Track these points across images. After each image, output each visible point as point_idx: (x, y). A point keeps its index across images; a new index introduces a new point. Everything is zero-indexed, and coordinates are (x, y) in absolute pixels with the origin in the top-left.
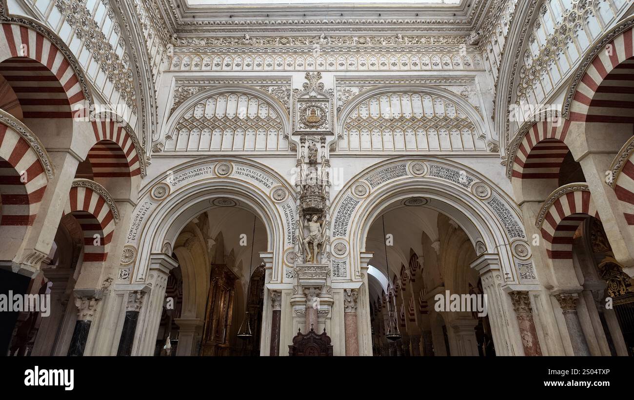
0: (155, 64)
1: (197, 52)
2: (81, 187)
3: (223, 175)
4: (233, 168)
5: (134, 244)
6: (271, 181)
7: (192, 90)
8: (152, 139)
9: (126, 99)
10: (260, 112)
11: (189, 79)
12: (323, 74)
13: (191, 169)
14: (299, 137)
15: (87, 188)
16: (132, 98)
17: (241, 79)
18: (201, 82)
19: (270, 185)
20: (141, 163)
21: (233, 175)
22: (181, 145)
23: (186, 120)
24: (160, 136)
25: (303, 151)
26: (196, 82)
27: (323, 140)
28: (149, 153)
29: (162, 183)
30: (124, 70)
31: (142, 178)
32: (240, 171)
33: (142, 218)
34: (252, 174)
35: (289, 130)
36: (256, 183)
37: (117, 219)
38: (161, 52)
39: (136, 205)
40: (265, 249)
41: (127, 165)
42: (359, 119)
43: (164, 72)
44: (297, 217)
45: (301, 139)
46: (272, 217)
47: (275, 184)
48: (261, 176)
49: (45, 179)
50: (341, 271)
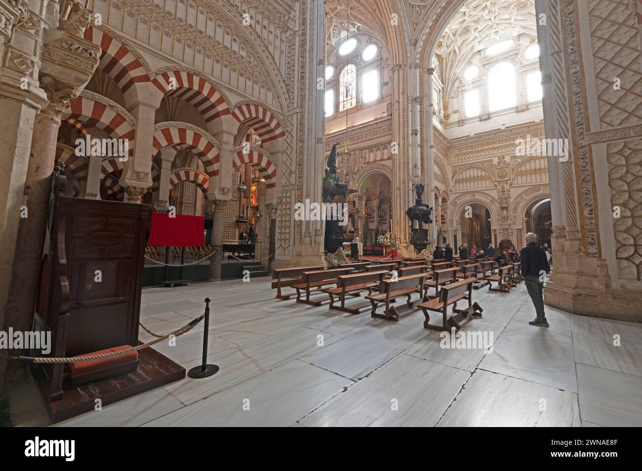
3: (473, 197)
4: (476, 195)
6: (489, 198)
7: (457, 169)
8: (449, 189)
10: (482, 174)
11: (455, 166)
12: (505, 156)
13: (463, 196)
14: (498, 182)
17: (474, 163)
18: (460, 166)
21: (476, 197)
22: (458, 189)
23: (458, 180)
24: (451, 187)
25: (499, 188)
26: (458, 166)
27: (507, 183)
28: (449, 193)
29: (455, 201)
31: (449, 200)
32: (478, 195)
33: (452, 211)
34: (482, 196)
35: (494, 180)
36: (484, 199)
39: (449, 208)
40: (490, 218)
42: (521, 171)
43: (447, 165)
44: (499, 209)
46: (491, 208)
47: (491, 199)
48: (486, 197)
50: (515, 224)
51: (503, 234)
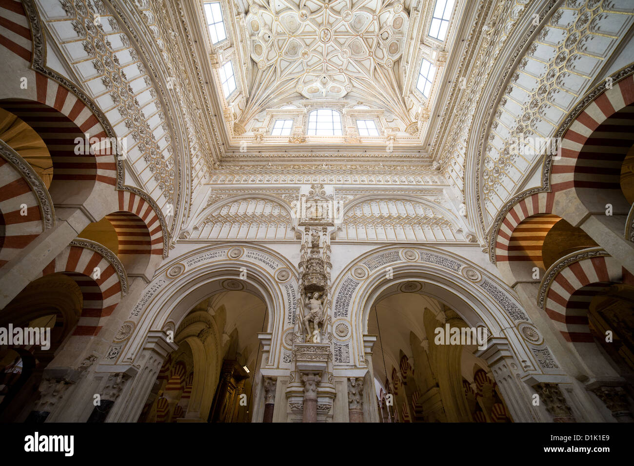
0: (197, 176)
1: (232, 173)
2: (88, 249)
3: (234, 257)
4: (244, 252)
5: (134, 319)
6: (277, 263)
7: (223, 196)
8: (181, 228)
9: (164, 190)
10: (273, 211)
11: (221, 189)
12: (324, 186)
13: (208, 253)
14: (304, 227)
15: (96, 252)
16: (170, 192)
17: (261, 189)
18: (231, 191)
19: (276, 267)
20: (165, 244)
21: (244, 258)
22: (204, 235)
23: (214, 217)
24: (190, 225)
25: (307, 238)
26: (227, 191)
27: (325, 230)
28: (175, 239)
29: (181, 264)
30: (167, 169)
31: (164, 259)
32: (250, 255)
33: (152, 294)
34: (260, 257)
35: (296, 223)
36: (262, 265)
37: (125, 292)
38: (204, 171)
39: (150, 282)
40: (264, 330)
41: (149, 243)
42: (354, 217)
43: (204, 184)
44: (298, 296)
45: (306, 229)
46: (274, 297)
47: (280, 266)
48: (268, 259)
49: (41, 227)
50: (344, 355)
51: (299, 400)
